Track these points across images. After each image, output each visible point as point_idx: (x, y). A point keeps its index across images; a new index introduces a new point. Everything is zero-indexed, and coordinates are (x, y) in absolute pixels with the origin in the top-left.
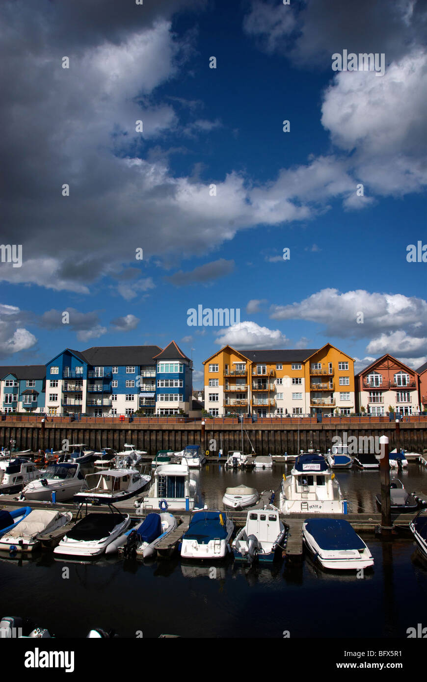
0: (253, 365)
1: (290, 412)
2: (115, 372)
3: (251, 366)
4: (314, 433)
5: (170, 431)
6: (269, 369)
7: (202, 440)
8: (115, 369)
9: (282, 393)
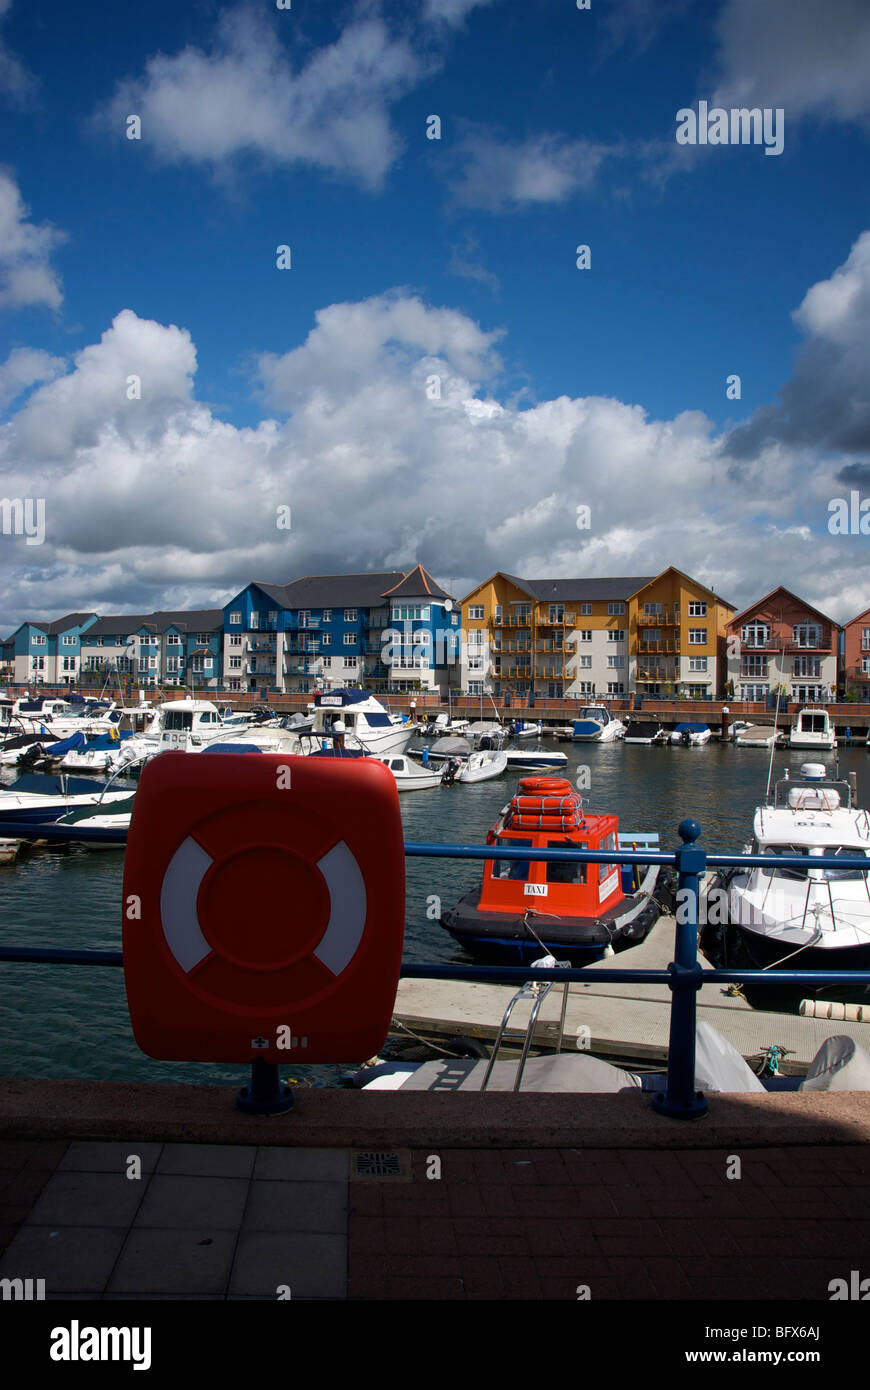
0: (542, 606)
1: (604, 689)
2: (327, 620)
3: (537, 607)
6: (568, 612)
8: (328, 614)
9: (590, 657)
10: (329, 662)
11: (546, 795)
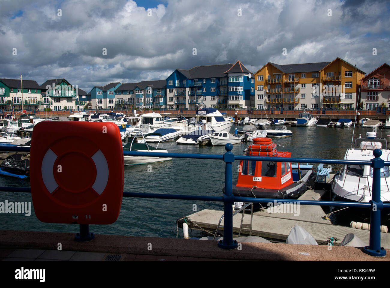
1: (310, 106)
2: (204, 83)
3: (284, 75)
8: (205, 80)
9: (304, 94)
10: (206, 98)
11: (262, 144)
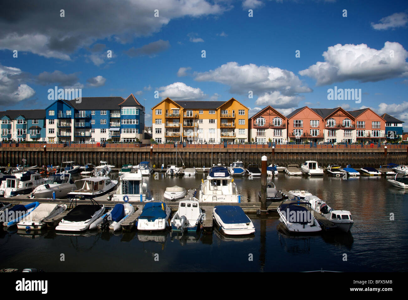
0: (184, 110)
1: (207, 141)
2: (93, 114)
3: (183, 111)
4: (222, 154)
5: (130, 153)
6: (194, 113)
7: (151, 158)
8: (93, 112)
9: (202, 129)
